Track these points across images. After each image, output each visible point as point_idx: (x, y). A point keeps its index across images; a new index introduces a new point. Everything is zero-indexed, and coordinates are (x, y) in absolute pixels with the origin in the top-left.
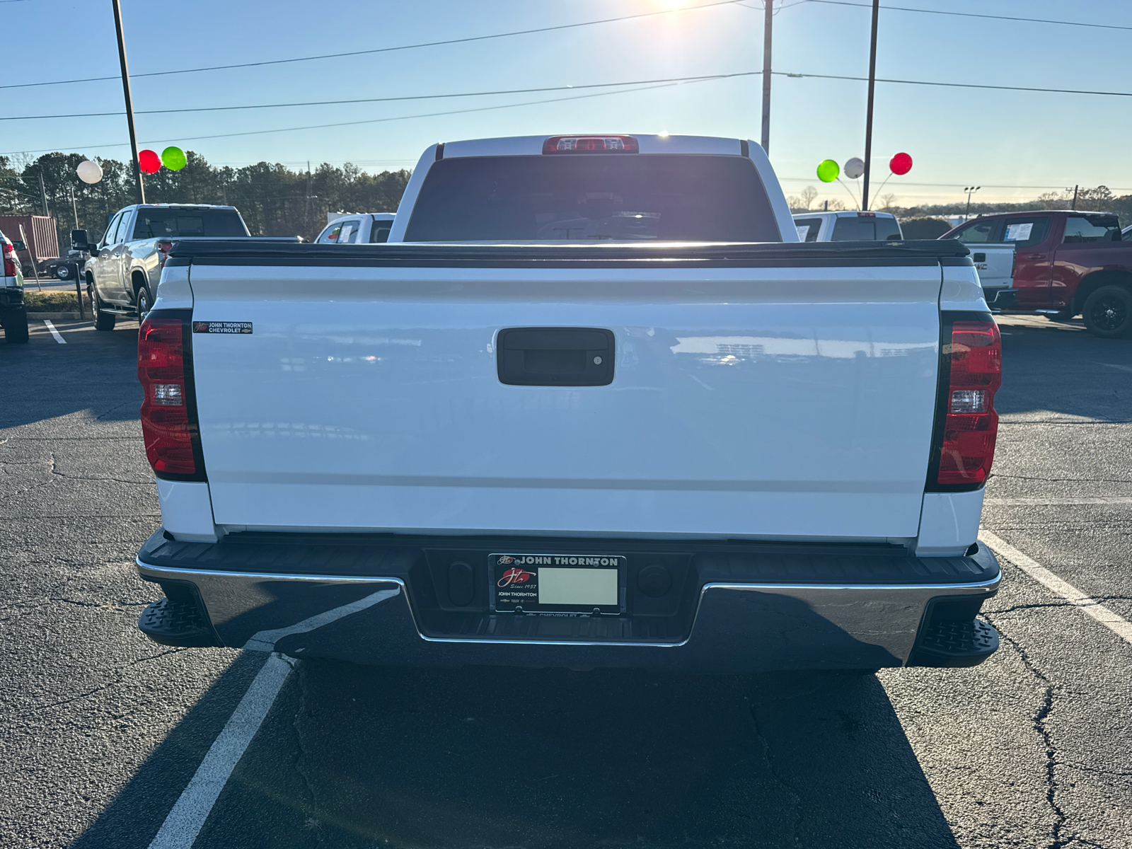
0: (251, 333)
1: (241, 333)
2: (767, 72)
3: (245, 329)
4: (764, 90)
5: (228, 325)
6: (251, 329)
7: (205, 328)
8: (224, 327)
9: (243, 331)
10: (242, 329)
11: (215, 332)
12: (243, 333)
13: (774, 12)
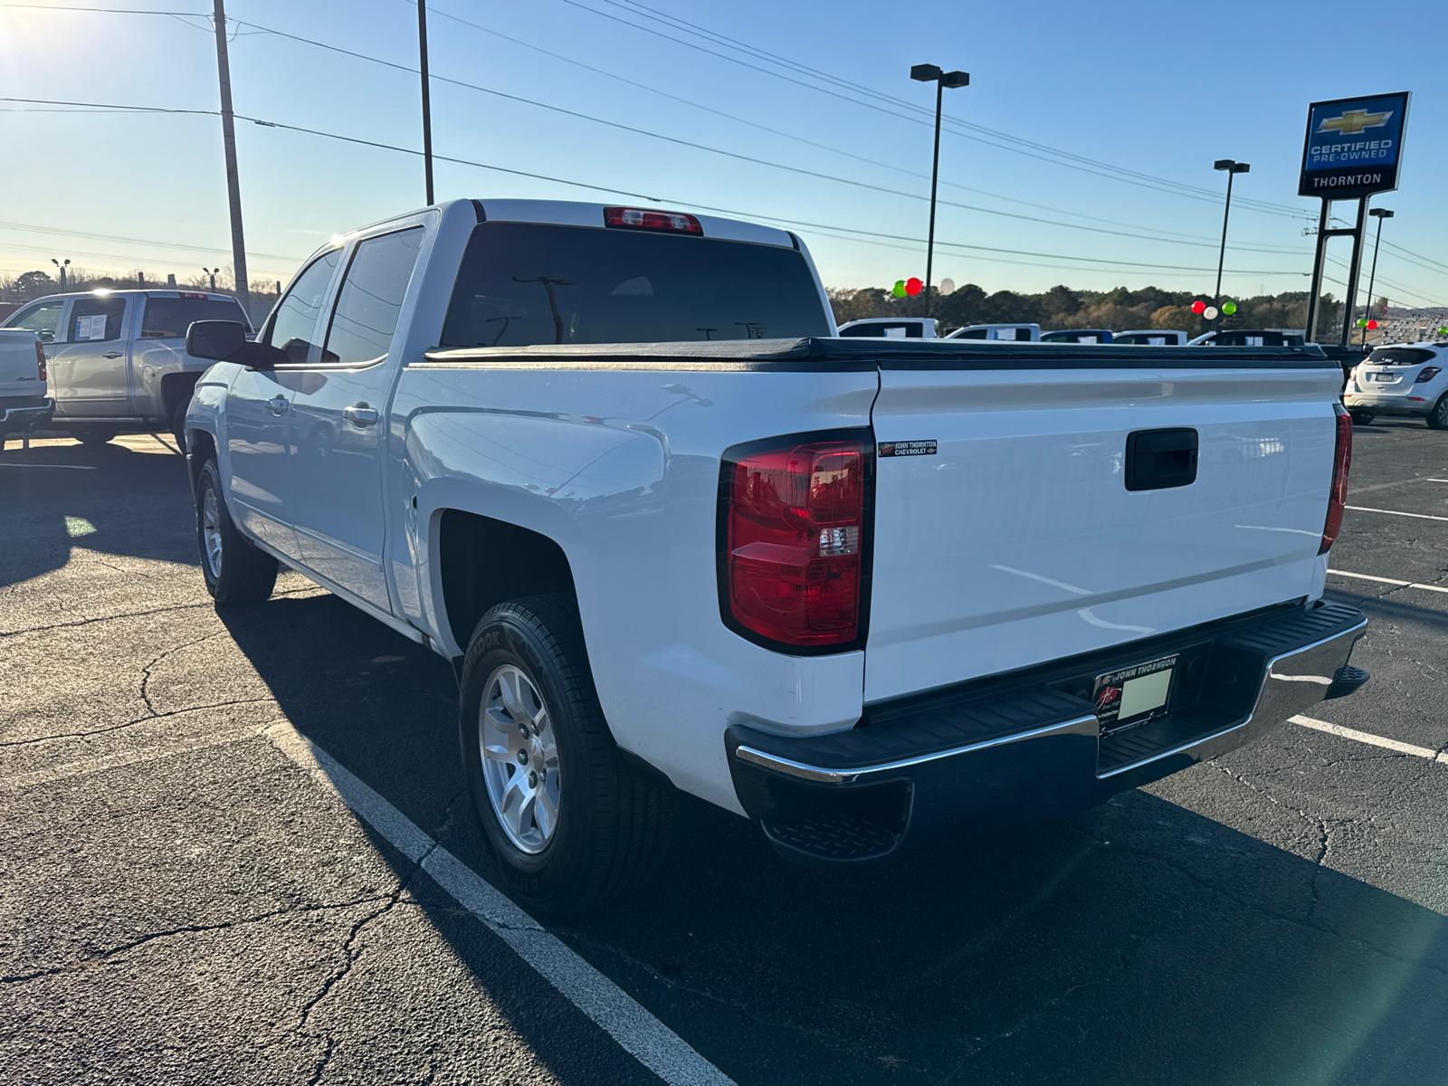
0: (935, 453)
1: (927, 453)
2: (227, 113)
3: (930, 449)
4: (225, 136)
5: (914, 445)
6: (935, 448)
7: (890, 451)
8: (909, 448)
9: (928, 451)
10: (928, 448)
11: (901, 455)
12: (929, 453)
13: (228, 38)
